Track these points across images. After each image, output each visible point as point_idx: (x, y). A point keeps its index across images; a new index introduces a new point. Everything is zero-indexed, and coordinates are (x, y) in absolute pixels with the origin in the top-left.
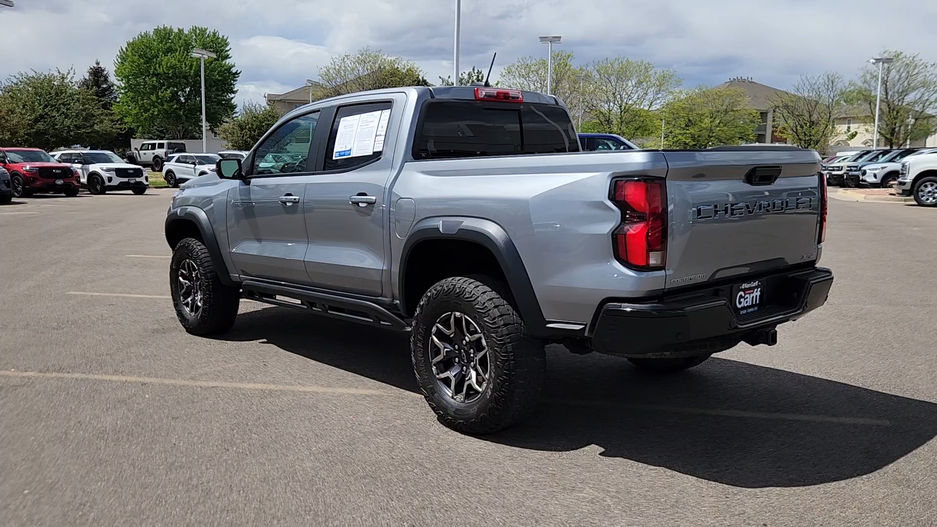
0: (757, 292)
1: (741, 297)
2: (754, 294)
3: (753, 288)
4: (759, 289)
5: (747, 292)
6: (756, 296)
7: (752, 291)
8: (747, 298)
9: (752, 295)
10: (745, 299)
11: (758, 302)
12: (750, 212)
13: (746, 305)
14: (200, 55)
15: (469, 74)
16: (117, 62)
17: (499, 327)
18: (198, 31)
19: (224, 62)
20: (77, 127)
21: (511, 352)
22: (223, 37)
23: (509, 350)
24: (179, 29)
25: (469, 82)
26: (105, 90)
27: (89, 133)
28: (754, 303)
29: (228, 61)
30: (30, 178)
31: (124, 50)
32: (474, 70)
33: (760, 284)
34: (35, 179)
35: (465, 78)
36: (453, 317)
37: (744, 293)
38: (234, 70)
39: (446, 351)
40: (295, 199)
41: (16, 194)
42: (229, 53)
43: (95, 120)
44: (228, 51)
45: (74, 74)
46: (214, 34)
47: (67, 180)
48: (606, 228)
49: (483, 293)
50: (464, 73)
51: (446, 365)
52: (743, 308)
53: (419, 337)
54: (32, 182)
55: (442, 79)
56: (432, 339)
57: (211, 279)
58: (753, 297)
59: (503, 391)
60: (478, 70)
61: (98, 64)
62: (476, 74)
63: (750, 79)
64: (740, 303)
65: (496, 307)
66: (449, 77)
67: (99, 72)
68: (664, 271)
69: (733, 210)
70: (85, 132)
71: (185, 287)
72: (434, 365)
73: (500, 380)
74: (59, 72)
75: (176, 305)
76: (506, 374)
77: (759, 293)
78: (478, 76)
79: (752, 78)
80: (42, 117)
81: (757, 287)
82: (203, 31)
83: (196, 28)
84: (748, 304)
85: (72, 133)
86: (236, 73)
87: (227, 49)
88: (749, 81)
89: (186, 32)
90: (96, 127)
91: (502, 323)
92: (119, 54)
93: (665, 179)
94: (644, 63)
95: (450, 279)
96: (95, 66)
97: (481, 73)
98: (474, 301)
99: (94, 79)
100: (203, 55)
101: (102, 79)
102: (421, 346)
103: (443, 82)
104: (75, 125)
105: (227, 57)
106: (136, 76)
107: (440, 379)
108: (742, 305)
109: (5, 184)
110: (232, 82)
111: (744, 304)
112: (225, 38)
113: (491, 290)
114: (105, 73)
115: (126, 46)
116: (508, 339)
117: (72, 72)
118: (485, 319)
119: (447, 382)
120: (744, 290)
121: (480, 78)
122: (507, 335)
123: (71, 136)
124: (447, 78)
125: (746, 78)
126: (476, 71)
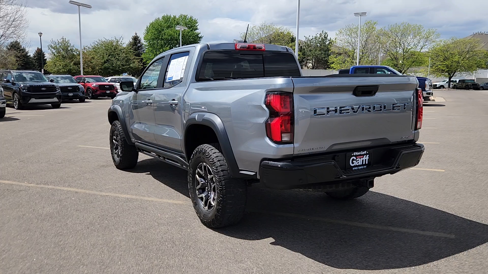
0: (366, 157)
1: (353, 160)
2: (364, 158)
3: (363, 155)
4: (368, 156)
5: (358, 157)
6: (366, 160)
7: (362, 157)
8: (358, 160)
9: (362, 159)
10: (357, 161)
11: (367, 163)
12: (354, 112)
13: (357, 164)
14: (180, 29)
15: (320, 34)
16: (145, 33)
17: (219, 172)
18: (183, 17)
19: (195, 32)
20: (123, 65)
21: (224, 185)
22: (195, 19)
23: (223, 184)
24: (174, 16)
25: (320, 39)
26: (139, 47)
27: (128, 68)
28: (364, 163)
29: (197, 31)
30: (95, 90)
31: (148, 27)
32: (323, 32)
33: (368, 152)
34: (97, 91)
35: (318, 36)
36: (203, 165)
37: (356, 157)
38: (200, 36)
39: (202, 183)
40: (150, 102)
41: (89, 98)
42: (198, 27)
43: (131, 62)
44: (197, 26)
45: (123, 39)
46: (191, 18)
47: (112, 91)
48: (262, 120)
49: (214, 153)
50: (318, 34)
51: (203, 190)
52: (355, 166)
53: (191, 175)
54: (96, 92)
55: (306, 37)
56: (196, 176)
57: (123, 141)
58: (363, 160)
59: (221, 206)
60: (325, 32)
61: (136, 34)
62: (324, 34)
63: (486, 33)
64: (353, 163)
65: (219, 161)
66: (309, 36)
67: (136, 38)
68: (293, 144)
69: (341, 111)
70: (126, 68)
71: (115, 145)
72: (197, 190)
73: (219, 200)
74: (116, 39)
75: (112, 154)
76: (221, 197)
77: (367, 158)
78: (325, 35)
79: (487, 32)
80: (107, 60)
81: (366, 154)
82: (185, 17)
83: (182, 15)
84: (359, 164)
85: (120, 68)
86: (201, 37)
87: (197, 25)
88: (485, 34)
89: (177, 17)
90: (131, 65)
91: (221, 169)
92: (146, 29)
93: (293, 93)
94: (418, 26)
95: (202, 145)
96: (135, 35)
97: (327, 33)
98: (209, 157)
99: (134, 41)
100: (181, 28)
101: (138, 41)
102: (192, 180)
103: (306, 39)
104: (122, 64)
105: (197, 29)
106: (153, 39)
107: (199, 198)
108: (355, 164)
109: (82, 93)
110: (199, 41)
111: (356, 163)
112: (196, 19)
113: (219, 152)
114: (139, 38)
115: (149, 25)
116: (223, 178)
117: (122, 39)
118: (213, 167)
119: (202, 199)
120: (356, 156)
121: (326, 36)
122: (222, 176)
123: (120, 69)
124: (308, 37)
125: (484, 32)
126: (324, 33)
